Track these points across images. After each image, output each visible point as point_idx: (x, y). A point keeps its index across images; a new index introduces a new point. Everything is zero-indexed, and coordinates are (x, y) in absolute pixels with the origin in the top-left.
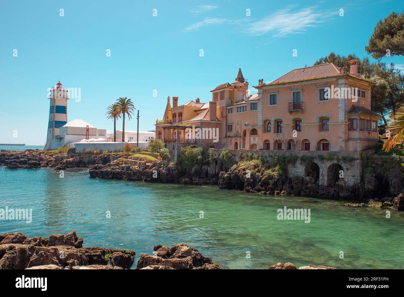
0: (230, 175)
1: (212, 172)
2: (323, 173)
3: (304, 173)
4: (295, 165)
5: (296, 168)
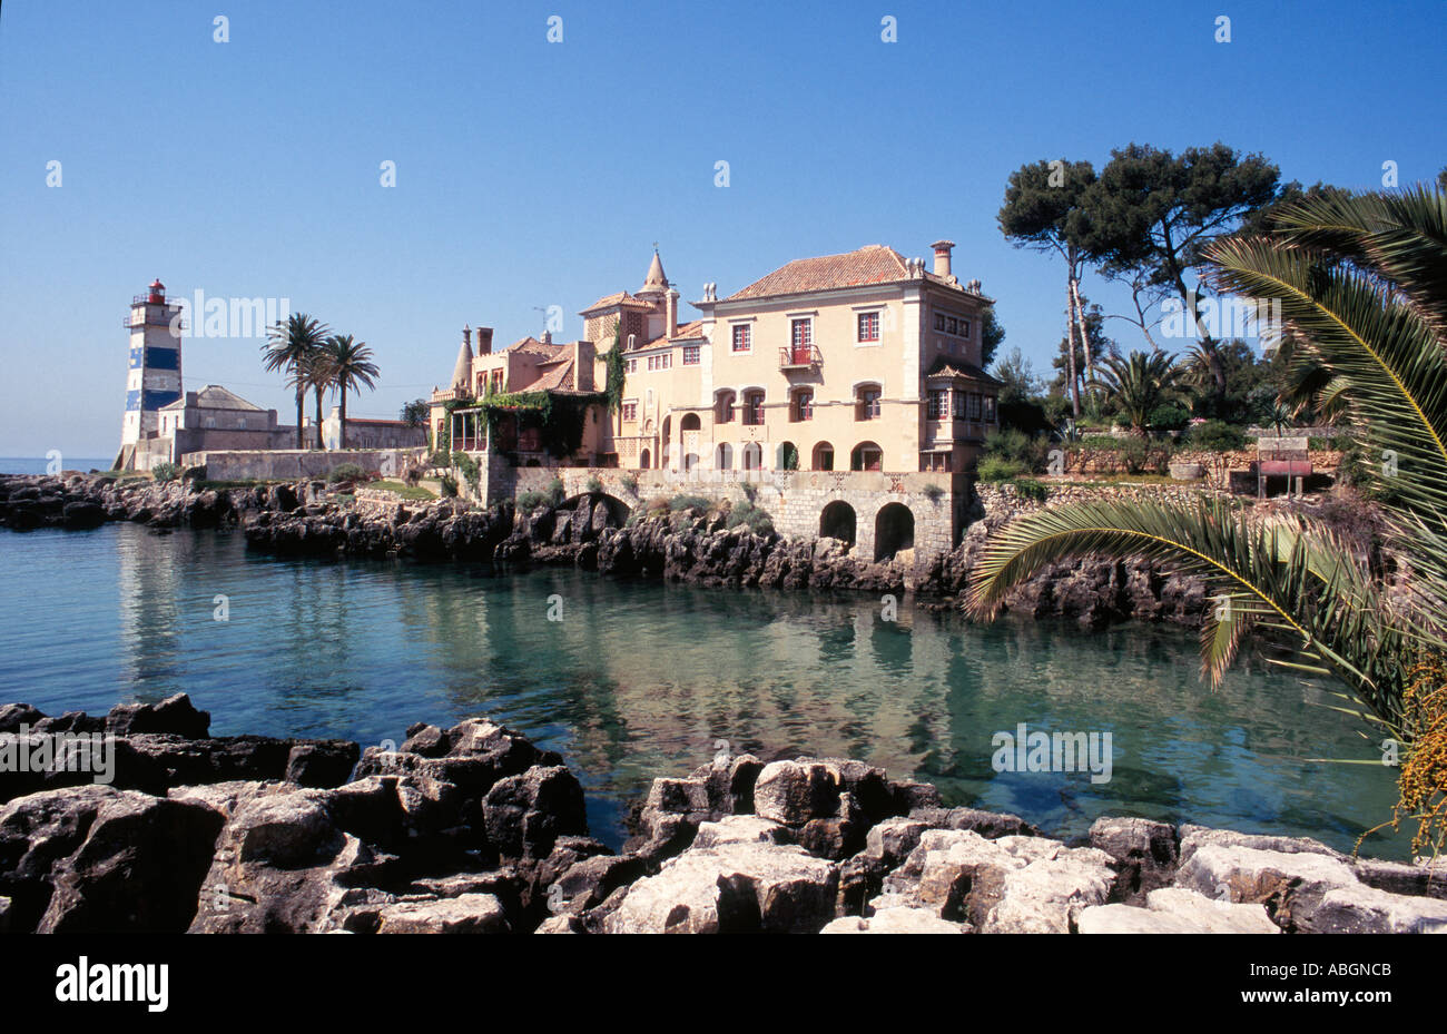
0: (628, 536)
1: (584, 528)
2: (865, 526)
3: (819, 528)
4: (798, 508)
5: (797, 517)
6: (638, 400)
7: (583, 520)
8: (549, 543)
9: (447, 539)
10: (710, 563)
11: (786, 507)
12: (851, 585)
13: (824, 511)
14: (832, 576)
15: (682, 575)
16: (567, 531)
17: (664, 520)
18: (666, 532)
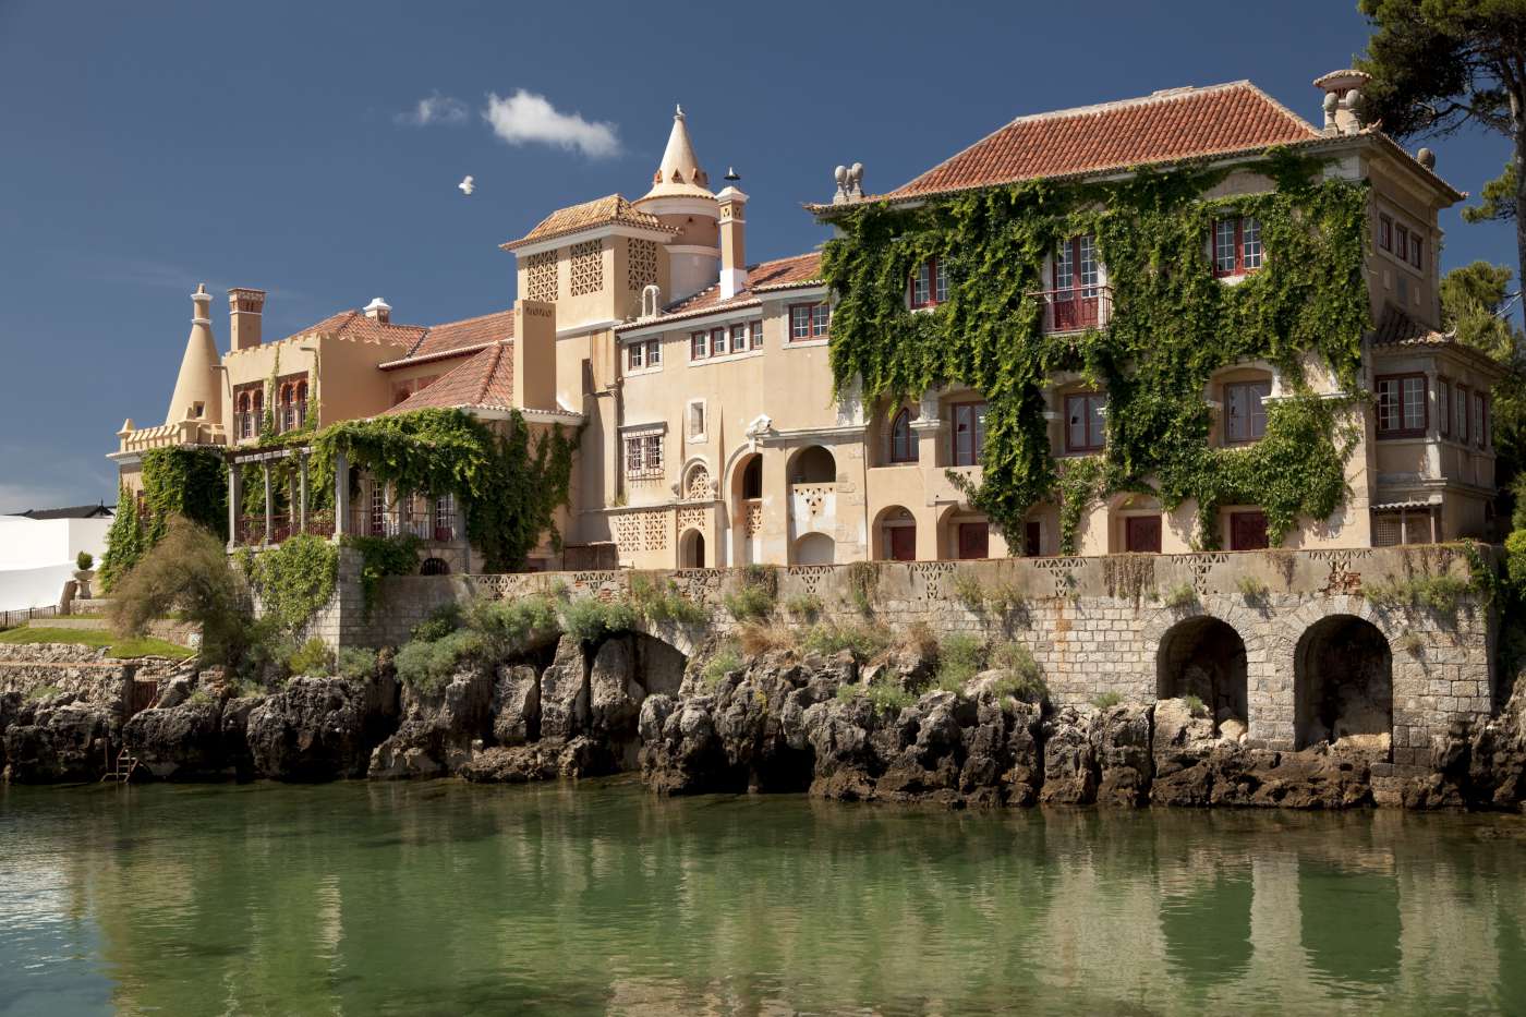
0: (710, 711)
1: (573, 703)
2: (1269, 670)
3: (1154, 678)
4: (1100, 637)
5: (1099, 656)
6: (664, 426)
7: (569, 688)
8: (491, 741)
9: (258, 738)
10: (928, 761)
11: (1071, 635)
12: (1259, 796)
13: (1162, 642)
14: (1209, 780)
15: (864, 790)
16: (533, 716)
17: (790, 676)
18: (806, 700)
